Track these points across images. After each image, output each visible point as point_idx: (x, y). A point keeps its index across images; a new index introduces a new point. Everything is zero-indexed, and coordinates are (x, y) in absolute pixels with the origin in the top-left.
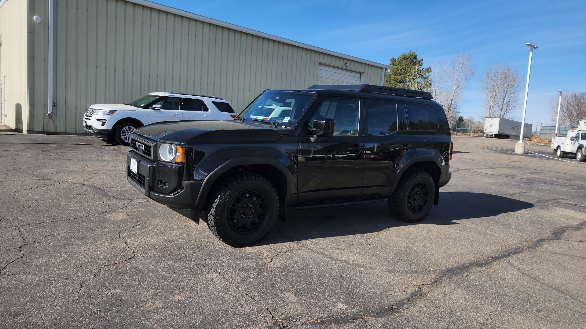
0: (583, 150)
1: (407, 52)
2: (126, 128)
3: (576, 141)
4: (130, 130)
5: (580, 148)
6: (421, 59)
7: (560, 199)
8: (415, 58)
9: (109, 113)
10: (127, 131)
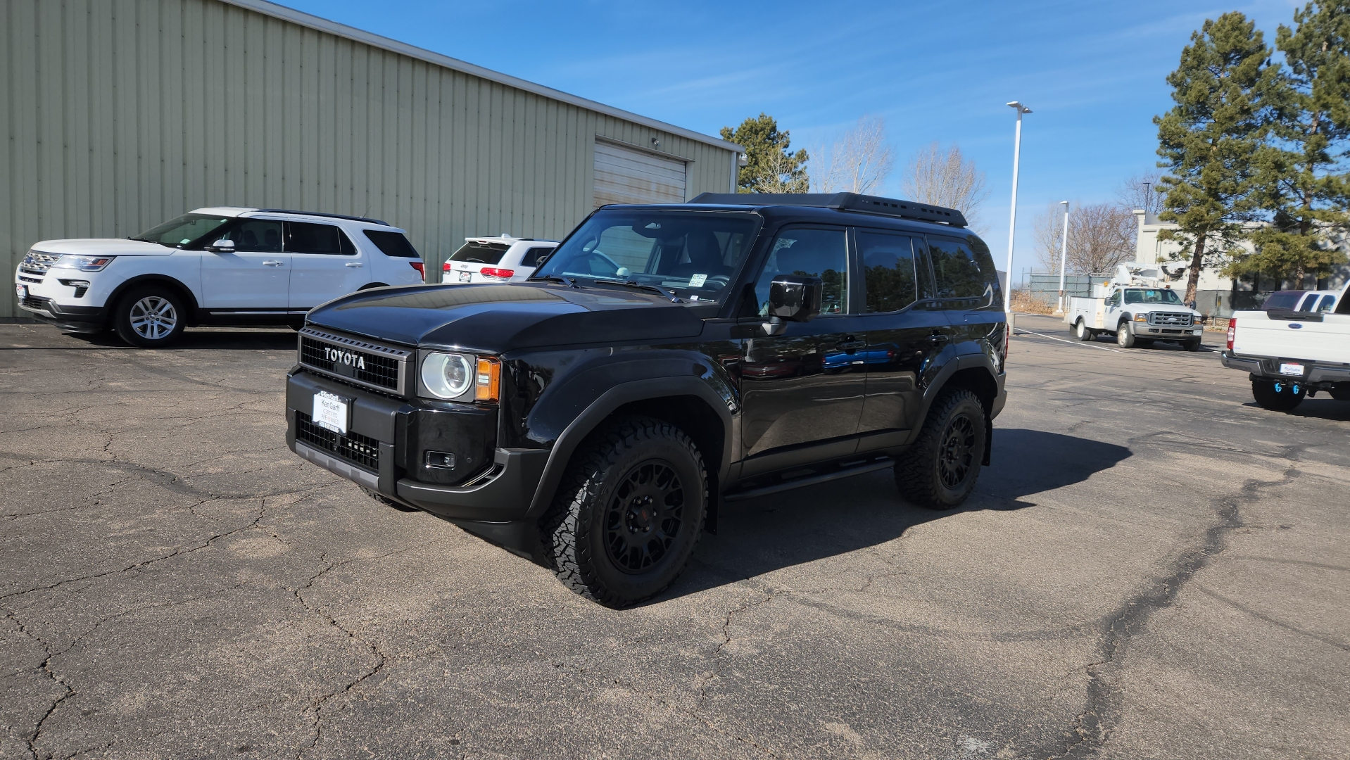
0: (1131, 323)
1: (755, 117)
2: (143, 303)
3: (1115, 305)
4: (154, 307)
5: (1124, 319)
6: (785, 132)
7: (1163, 433)
8: (774, 129)
9: (94, 262)
10: (147, 309)
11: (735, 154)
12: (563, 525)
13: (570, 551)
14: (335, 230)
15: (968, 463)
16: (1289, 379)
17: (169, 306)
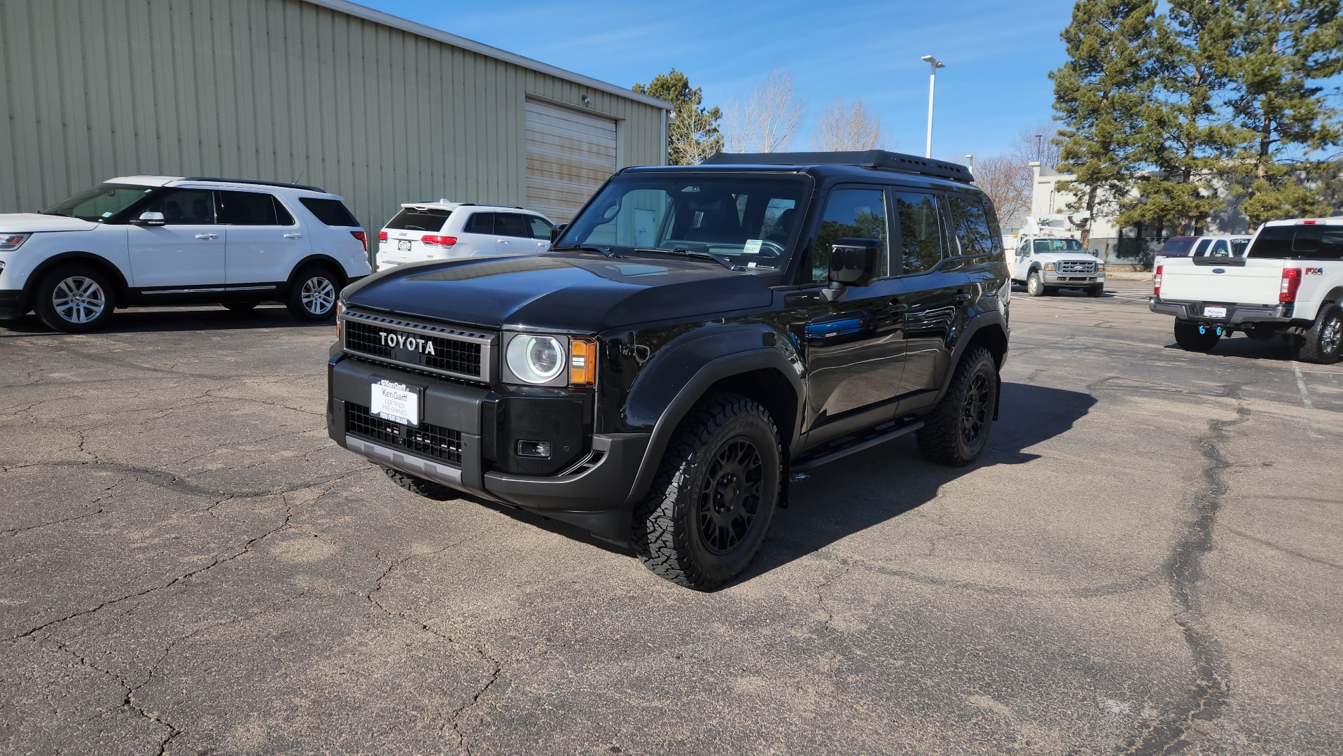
0: (1040, 272)
1: (665, 73)
2: (66, 283)
3: (1024, 255)
4: (78, 287)
5: (1034, 269)
6: (697, 88)
7: (1112, 378)
8: (686, 86)
9: (7, 240)
10: (71, 290)
11: (665, 111)
12: (659, 510)
13: (668, 537)
14: (269, 198)
15: (981, 419)
16: (1212, 322)
17: (95, 286)
